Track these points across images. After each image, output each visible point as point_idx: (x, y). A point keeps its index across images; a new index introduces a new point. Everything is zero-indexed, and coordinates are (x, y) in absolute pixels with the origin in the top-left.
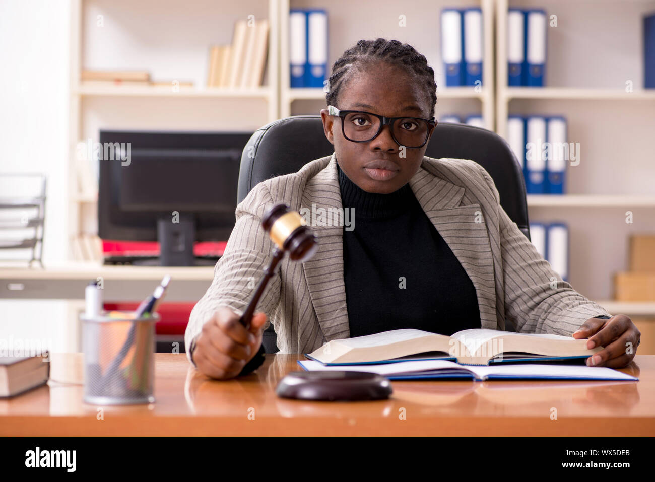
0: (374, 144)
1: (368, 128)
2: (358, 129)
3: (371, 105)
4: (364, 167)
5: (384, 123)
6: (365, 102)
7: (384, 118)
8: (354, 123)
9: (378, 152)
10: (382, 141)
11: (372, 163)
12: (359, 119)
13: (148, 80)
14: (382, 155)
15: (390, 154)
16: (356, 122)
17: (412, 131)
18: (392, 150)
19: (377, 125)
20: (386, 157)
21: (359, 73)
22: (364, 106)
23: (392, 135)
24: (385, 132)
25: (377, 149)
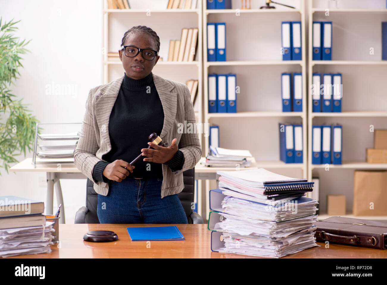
0: (135, 58)
1: (134, 53)
2: (130, 53)
3: (135, 45)
4: (131, 67)
5: (139, 51)
6: (133, 44)
7: (139, 49)
8: (129, 52)
9: (137, 61)
10: (138, 58)
11: (133, 65)
12: (131, 50)
14: (138, 62)
15: (141, 63)
16: (130, 51)
17: (150, 56)
18: (141, 61)
19: (137, 51)
20: (139, 63)
21: (132, 34)
22: (133, 45)
23: (142, 56)
24: (139, 55)
25: (136, 60)
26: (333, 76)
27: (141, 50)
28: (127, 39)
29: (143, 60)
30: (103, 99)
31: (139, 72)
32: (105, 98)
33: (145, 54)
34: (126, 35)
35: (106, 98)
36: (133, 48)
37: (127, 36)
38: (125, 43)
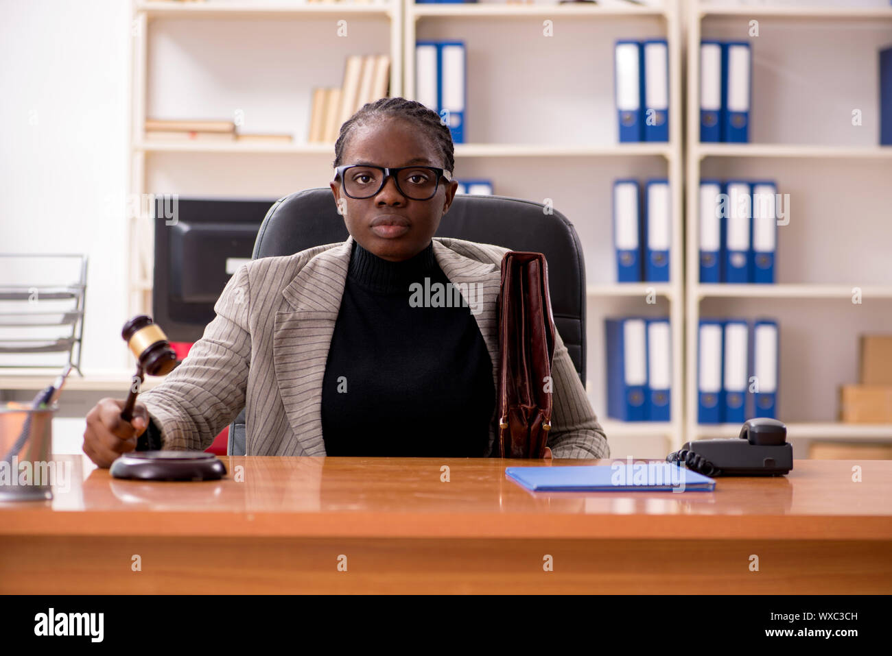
0: (378, 198)
1: (372, 184)
2: (362, 186)
3: (375, 162)
4: (371, 226)
7: (387, 170)
8: (357, 182)
9: (384, 205)
10: (387, 195)
11: (378, 219)
12: (362, 177)
13: (234, 132)
14: (387, 209)
15: (397, 208)
16: (360, 180)
17: (421, 185)
18: (398, 203)
19: (380, 179)
20: (391, 211)
22: (367, 163)
23: (398, 188)
24: (389, 185)
25: (381, 203)
26: (752, 187)
27: (391, 170)
28: (346, 144)
29: (400, 198)
30: (297, 325)
31: (398, 238)
32: (300, 320)
33: (406, 180)
34: (345, 133)
35: (304, 320)
36: (367, 172)
37: (348, 134)
38: (343, 157)
